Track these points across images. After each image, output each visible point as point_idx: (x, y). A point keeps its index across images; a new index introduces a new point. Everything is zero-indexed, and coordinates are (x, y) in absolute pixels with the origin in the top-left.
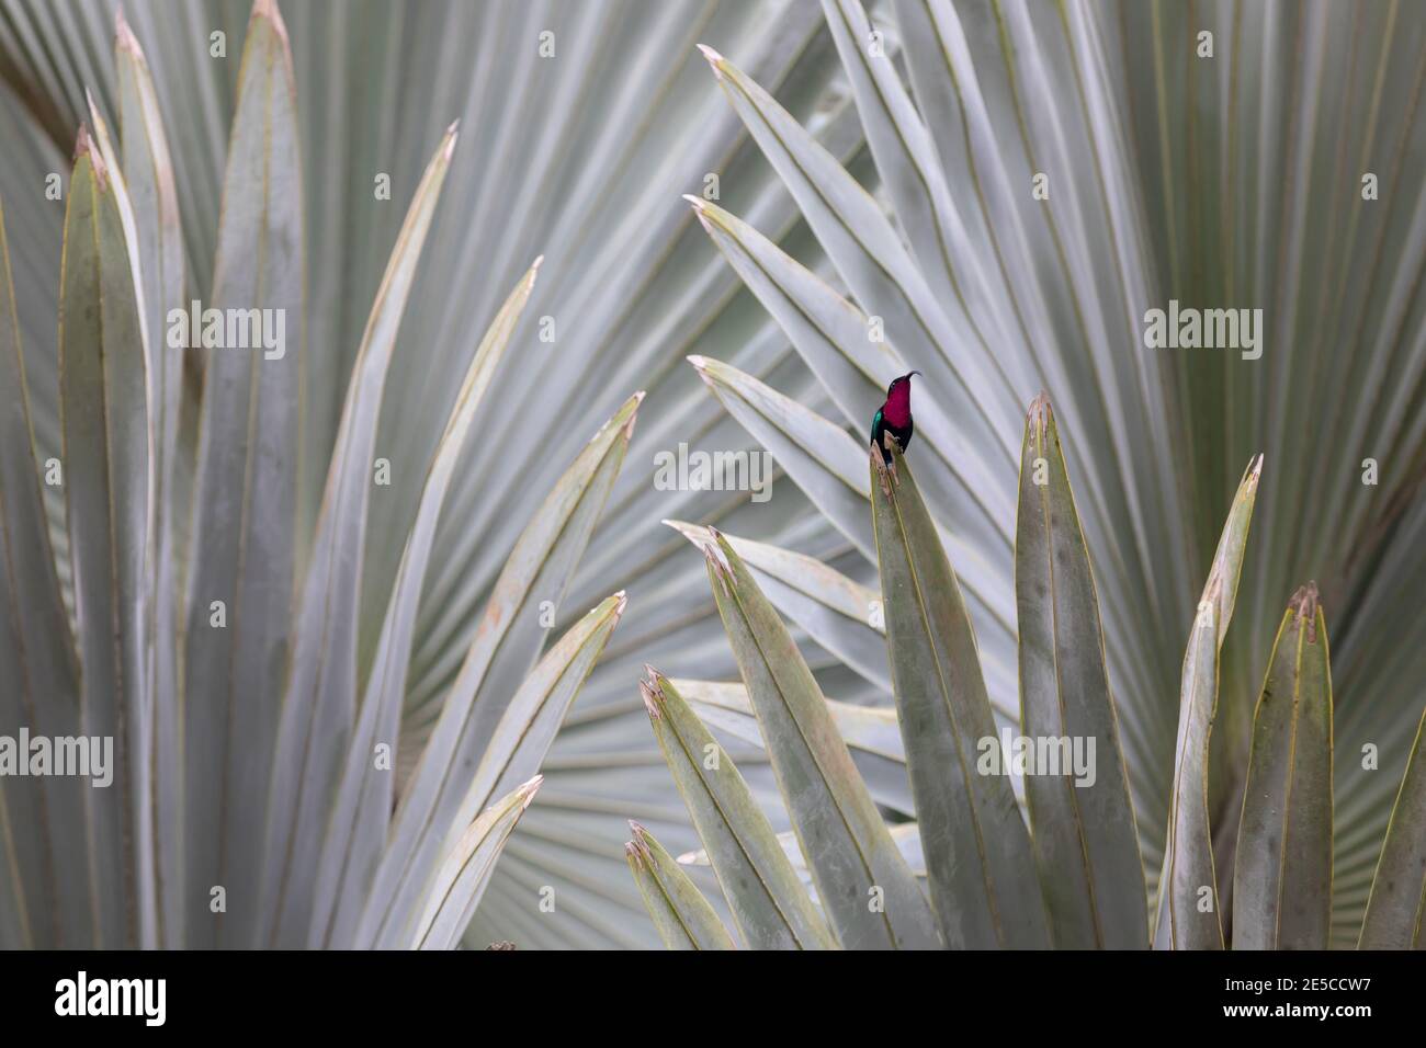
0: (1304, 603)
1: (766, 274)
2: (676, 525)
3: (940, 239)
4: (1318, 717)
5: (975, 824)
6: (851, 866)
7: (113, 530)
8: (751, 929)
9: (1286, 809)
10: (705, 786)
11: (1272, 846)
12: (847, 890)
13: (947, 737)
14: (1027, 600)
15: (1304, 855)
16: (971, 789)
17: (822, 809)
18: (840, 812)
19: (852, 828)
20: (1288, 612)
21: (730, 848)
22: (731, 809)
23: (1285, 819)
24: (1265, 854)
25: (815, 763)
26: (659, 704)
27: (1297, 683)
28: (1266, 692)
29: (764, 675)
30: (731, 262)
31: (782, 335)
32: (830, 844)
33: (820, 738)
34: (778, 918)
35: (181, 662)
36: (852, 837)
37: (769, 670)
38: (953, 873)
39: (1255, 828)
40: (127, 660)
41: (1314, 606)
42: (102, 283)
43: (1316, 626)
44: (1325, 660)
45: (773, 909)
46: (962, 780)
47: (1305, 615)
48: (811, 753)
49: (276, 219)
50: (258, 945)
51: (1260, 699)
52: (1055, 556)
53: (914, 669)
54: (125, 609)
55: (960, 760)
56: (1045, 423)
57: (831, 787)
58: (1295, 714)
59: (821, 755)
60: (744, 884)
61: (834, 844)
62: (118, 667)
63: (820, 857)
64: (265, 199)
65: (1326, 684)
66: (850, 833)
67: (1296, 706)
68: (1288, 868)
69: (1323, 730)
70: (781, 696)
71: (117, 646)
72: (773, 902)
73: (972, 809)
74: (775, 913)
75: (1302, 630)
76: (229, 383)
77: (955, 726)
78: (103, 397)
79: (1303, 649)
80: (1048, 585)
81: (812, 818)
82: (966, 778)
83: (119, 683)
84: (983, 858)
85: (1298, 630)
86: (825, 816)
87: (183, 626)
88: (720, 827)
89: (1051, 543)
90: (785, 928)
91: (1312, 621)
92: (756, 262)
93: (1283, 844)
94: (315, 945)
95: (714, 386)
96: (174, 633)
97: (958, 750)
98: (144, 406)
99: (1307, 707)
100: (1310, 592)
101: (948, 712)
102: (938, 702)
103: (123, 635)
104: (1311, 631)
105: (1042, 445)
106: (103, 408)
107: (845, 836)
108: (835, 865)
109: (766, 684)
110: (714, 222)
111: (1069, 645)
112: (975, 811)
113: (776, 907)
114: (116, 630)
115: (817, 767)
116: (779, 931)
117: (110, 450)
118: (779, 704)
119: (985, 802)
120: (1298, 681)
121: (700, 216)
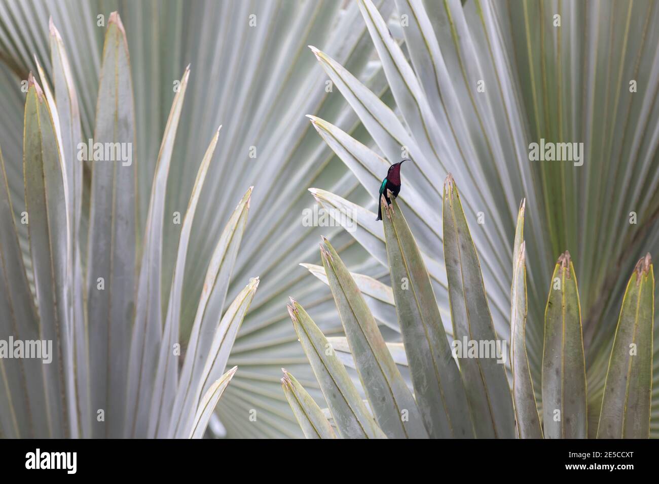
0: (564, 261)
1: (345, 148)
2: (305, 265)
3: (423, 125)
4: (573, 312)
5: (435, 367)
6: (383, 388)
7: (51, 256)
8: (338, 416)
9: (562, 355)
10: (316, 351)
11: (558, 372)
12: (381, 399)
13: (421, 328)
14: (450, 266)
15: (572, 376)
16: (432, 351)
17: (370, 362)
18: (378, 364)
19: (384, 371)
20: (557, 265)
21: (328, 379)
22: (328, 362)
23: (562, 360)
24: (555, 377)
25: (367, 342)
26: (296, 315)
27: (564, 297)
28: (549, 302)
29: (345, 302)
30: (329, 144)
31: (353, 176)
32: (373, 378)
33: (369, 331)
34: (350, 411)
35: (86, 313)
36: (384, 375)
37: (347, 299)
38: (426, 389)
39: (549, 365)
40: (60, 314)
41: (568, 262)
42: (42, 144)
43: (570, 272)
44: (575, 286)
45: (347, 407)
46: (428, 348)
47: (565, 266)
48: (365, 337)
49: (122, 114)
50: (126, 436)
51: (547, 306)
52: (460, 247)
53: (404, 297)
54: (58, 291)
55: (427, 338)
56: (452, 187)
57: (374, 353)
58: (564, 312)
59: (370, 338)
60: (334, 396)
61: (375, 378)
62: (56, 317)
63: (369, 384)
64: (117, 105)
65: (576, 298)
66: (383, 373)
67: (564, 308)
68: (565, 382)
69: (576, 318)
70: (352, 311)
71: (55, 308)
72: (348, 404)
73: (433, 360)
74: (349, 409)
75: (564, 273)
76: (102, 187)
77: (424, 322)
78: (45, 196)
79: (565, 282)
80: (458, 259)
81: (365, 367)
82: (430, 346)
83: (57, 325)
84: (439, 383)
85: (562, 273)
86: (371, 365)
87: (86, 297)
88: (323, 370)
89: (458, 240)
90: (353, 416)
91: (568, 269)
92: (340, 143)
93: (562, 371)
94: (151, 436)
95: (321, 202)
96: (82, 300)
97: (426, 333)
98: (64, 199)
99: (569, 309)
100: (566, 256)
101: (421, 316)
102: (416, 312)
103: (58, 303)
104: (568, 273)
105: (451, 197)
106: (45, 201)
107: (380, 374)
108: (376, 387)
109: (346, 307)
110: (320, 126)
111: (469, 287)
112: (435, 361)
113: (349, 406)
114: (55, 301)
115: (368, 344)
116: (350, 417)
117: (49, 220)
118: (351, 315)
119: (439, 356)
120: (564, 296)
121: (314, 124)
